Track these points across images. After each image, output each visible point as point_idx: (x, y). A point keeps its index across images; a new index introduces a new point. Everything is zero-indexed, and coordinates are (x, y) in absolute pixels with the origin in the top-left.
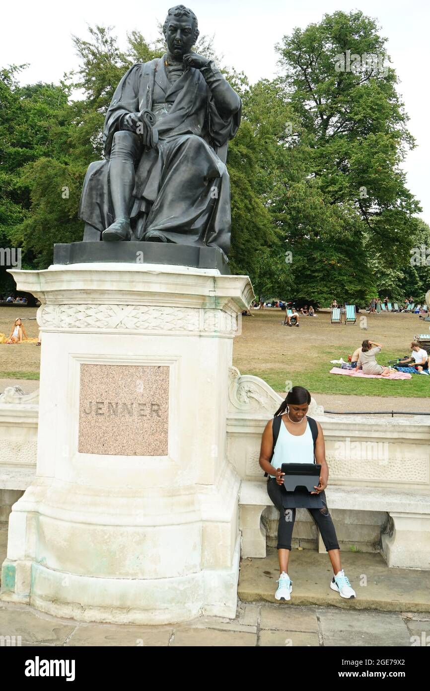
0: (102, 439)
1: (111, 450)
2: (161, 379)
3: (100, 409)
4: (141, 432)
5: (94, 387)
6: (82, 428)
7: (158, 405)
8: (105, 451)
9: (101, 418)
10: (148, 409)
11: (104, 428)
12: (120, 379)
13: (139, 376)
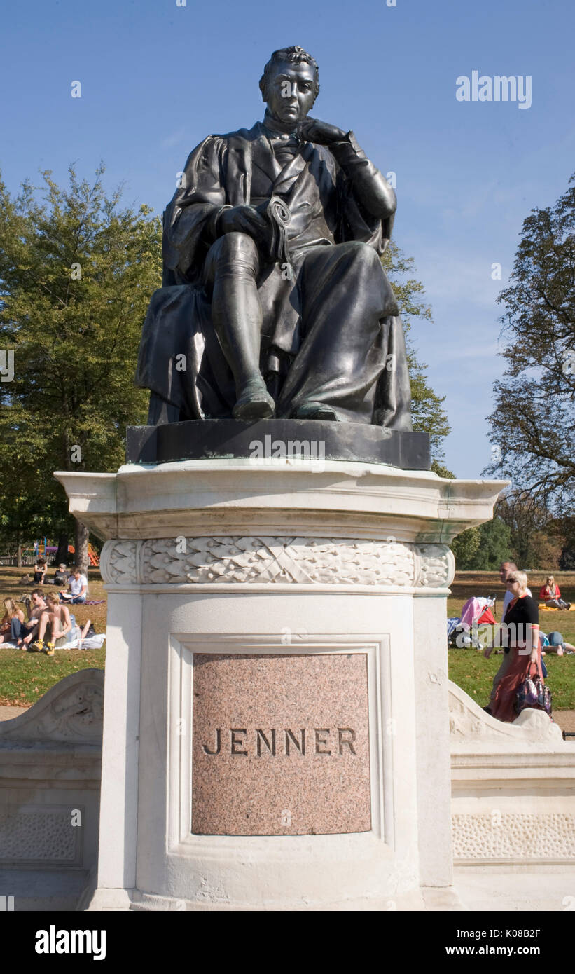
0: (245, 804)
1: (263, 825)
2: (354, 678)
3: (240, 742)
4: (322, 785)
5: (225, 699)
6: (201, 782)
7: (352, 731)
8: (252, 829)
9: (241, 762)
10: (333, 739)
11: (249, 781)
12: (277, 683)
13: (313, 674)
